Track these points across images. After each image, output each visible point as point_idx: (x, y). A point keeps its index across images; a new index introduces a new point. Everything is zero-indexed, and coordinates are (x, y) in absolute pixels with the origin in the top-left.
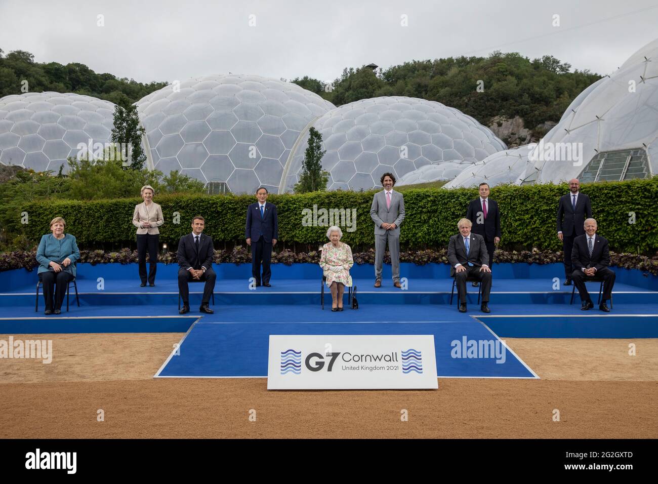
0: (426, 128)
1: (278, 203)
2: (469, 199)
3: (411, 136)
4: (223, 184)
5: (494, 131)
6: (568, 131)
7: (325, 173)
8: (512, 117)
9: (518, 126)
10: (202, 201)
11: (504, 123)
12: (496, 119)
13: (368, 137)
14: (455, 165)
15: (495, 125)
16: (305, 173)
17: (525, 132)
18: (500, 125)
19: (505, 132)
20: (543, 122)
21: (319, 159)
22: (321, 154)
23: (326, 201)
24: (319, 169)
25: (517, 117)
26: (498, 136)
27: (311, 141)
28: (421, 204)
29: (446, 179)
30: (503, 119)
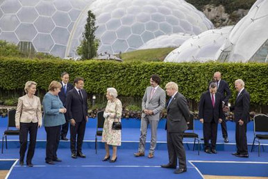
0: (163, 11)
1: (67, 66)
2: (189, 70)
3: (152, 16)
4: (29, 43)
5: (205, 14)
6: (253, 20)
7: (97, 40)
8: (217, 5)
9: (221, 12)
10: (17, 63)
11: (212, 9)
12: (207, 6)
13: (126, 16)
14: (179, 36)
15: (207, 10)
16: (84, 41)
17: (225, 16)
18: (209, 10)
19: (213, 15)
20: (237, 9)
21: (93, 31)
22: (95, 28)
23: (98, 66)
24: (93, 38)
25: (221, 6)
26: (208, 17)
27: (88, 20)
28: (159, 72)
29: (174, 45)
30: (211, 7)
